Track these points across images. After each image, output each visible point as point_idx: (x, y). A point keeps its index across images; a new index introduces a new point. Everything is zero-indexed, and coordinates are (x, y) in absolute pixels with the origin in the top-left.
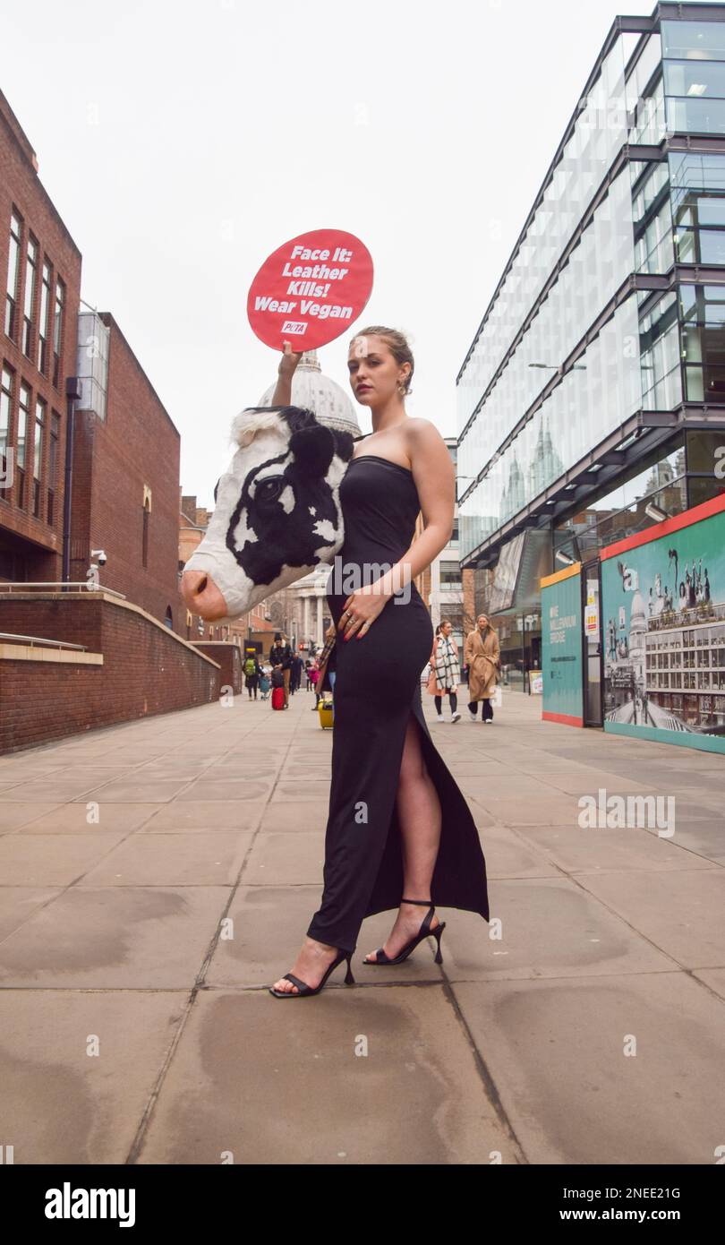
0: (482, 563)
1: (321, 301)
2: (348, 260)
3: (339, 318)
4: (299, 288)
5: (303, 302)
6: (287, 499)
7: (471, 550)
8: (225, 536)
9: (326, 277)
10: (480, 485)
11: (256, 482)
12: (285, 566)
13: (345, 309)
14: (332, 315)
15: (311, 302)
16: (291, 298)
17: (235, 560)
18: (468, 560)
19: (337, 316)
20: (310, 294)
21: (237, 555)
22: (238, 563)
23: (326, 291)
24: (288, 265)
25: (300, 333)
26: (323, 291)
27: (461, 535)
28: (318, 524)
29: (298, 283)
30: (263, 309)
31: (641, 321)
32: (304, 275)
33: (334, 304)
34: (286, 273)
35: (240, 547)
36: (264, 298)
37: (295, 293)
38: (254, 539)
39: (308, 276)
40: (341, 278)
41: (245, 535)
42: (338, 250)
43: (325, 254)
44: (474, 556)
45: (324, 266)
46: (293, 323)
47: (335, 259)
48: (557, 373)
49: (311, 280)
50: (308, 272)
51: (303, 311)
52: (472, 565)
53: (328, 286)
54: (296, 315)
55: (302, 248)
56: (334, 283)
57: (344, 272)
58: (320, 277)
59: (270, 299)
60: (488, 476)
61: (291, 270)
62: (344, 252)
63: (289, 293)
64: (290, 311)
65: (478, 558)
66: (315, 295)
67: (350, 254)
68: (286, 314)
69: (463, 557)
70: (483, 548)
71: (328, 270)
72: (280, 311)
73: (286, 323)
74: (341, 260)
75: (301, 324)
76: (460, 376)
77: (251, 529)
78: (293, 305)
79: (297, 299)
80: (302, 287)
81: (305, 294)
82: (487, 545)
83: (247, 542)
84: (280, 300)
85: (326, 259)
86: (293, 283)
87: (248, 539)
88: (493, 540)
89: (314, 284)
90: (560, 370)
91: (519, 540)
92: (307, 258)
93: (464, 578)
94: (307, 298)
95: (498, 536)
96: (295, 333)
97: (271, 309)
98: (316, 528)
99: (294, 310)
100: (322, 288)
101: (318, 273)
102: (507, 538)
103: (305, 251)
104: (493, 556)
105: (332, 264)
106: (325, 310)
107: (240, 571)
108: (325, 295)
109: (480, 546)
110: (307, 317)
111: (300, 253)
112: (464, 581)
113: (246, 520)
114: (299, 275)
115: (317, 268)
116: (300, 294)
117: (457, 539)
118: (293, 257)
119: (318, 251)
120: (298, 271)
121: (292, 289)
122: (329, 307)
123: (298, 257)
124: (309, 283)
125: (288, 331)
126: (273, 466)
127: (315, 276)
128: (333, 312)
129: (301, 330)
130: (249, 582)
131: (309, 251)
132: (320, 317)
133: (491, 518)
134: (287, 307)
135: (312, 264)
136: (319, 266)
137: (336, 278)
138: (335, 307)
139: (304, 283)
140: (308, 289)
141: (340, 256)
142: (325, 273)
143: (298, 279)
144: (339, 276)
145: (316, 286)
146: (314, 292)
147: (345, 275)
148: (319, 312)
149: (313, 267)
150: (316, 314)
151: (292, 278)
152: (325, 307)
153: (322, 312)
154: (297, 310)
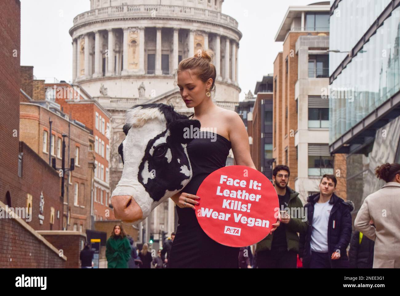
1: (245, 214)
2: (259, 189)
3: (261, 227)
4: (230, 204)
5: (235, 214)
6: (169, 156)
8: (137, 176)
9: (247, 199)
11: (154, 147)
12: (167, 191)
13: (264, 221)
14: (257, 225)
15: (240, 215)
16: (226, 211)
17: (144, 189)
19: (260, 225)
20: (239, 209)
21: (144, 186)
22: (146, 190)
23: (249, 208)
24: (219, 188)
25: (237, 234)
26: (247, 208)
28: (182, 168)
29: (229, 201)
30: (208, 216)
32: (231, 196)
33: (256, 218)
34: (218, 193)
35: (146, 182)
36: (207, 209)
37: (228, 207)
39: (235, 197)
40: (257, 200)
42: (251, 181)
43: (243, 184)
45: (244, 191)
46: (231, 228)
47: (250, 187)
49: (236, 199)
50: (234, 194)
51: (237, 220)
53: (250, 205)
54: (231, 222)
55: (226, 177)
56: (253, 203)
57: (259, 197)
58: (243, 198)
59: (211, 210)
61: (222, 191)
62: (256, 183)
63: (224, 207)
64: (227, 219)
66: (242, 210)
67: (260, 185)
68: (225, 221)
71: (247, 194)
72: (220, 218)
73: (226, 227)
74: (255, 188)
75: (237, 229)
78: (228, 216)
79: (231, 212)
80: (232, 204)
81: (235, 209)
83: (149, 179)
84: (219, 212)
85: (244, 186)
86: (225, 200)
89: (240, 203)
92: (231, 184)
94: (238, 212)
96: (234, 234)
97: (213, 217)
98: (181, 170)
100: (246, 206)
101: (241, 195)
103: (229, 179)
105: (250, 191)
106: (251, 221)
108: (249, 211)
110: (239, 224)
111: (225, 180)
113: (147, 167)
114: (228, 196)
115: (239, 192)
116: (232, 208)
118: (221, 182)
119: (238, 181)
120: (226, 193)
121: (225, 204)
122: (254, 219)
123: (225, 183)
124: (236, 202)
125: (228, 233)
126: (161, 138)
127: (239, 197)
128: (257, 223)
129: (237, 232)
130: (152, 200)
131: (232, 180)
132: (248, 225)
134: (224, 217)
135: (236, 189)
136: (240, 191)
137: (254, 200)
138: (257, 220)
139: (233, 201)
140: (237, 206)
141: (253, 185)
142: (245, 196)
143: (228, 198)
144: (255, 199)
145: (242, 204)
146: (241, 208)
147: (260, 199)
148: (247, 222)
149: (237, 191)
150: (245, 223)
151: (223, 197)
152: (250, 219)
153: (249, 222)
154: (232, 219)
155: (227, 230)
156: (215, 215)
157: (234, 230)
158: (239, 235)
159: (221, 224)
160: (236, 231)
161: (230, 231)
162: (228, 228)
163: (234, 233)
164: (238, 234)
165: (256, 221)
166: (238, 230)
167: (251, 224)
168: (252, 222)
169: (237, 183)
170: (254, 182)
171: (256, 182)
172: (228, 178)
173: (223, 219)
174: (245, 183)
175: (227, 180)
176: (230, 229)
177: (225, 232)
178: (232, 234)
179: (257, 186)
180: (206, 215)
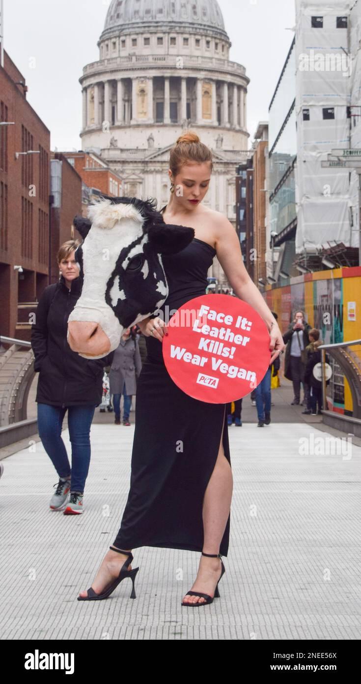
1: (226, 360)
2: (249, 329)
3: (245, 380)
4: (208, 345)
5: (214, 359)
6: (146, 269)
8: (105, 295)
9: (231, 340)
11: (129, 259)
12: (139, 315)
13: (249, 373)
14: (239, 376)
15: (220, 361)
16: (202, 353)
17: (113, 313)
19: (243, 377)
20: (219, 353)
21: (114, 309)
22: (115, 315)
23: (232, 353)
24: (197, 322)
25: (212, 386)
26: (230, 352)
28: (158, 284)
29: (208, 341)
30: (179, 358)
32: (211, 334)
33: (240, 367)
34: (195, 328)
35: (115, 303)
36: (178, 348)
37: (206, 349)
38: (123, 297)
39: (216, 336)
40: (244, 344)
41: (117, 295)
42: (240, 318)
43: (229, 319)
46: (206, 376)
47: (237, 326)
49: (217, 339)
50: (215, 333)
51: (215, 367)
53: (234, 349)
54: (207, 369)
55: (208, 308)
56: (239, 347)
57: (247, 340)
58: (226, 339)
59: (184, 350)
61: (200, 326)
62: (245, 321)
63: (200, 347)
64: (202, 365)
66: (223, 354)
67: (250, 324)
68: (199, 367)
71: (232, 334)
72: (193, 362)
73: (200, 375)
74: (243, 327)
75: (214, 379)
77: (122, 290)
78: (205, 360)
79: (209, 355)
80: (211, 345)
81: (215, 352)
83: (119, 300)
84: (193, 353)
85: (230, 324)
86: (202, 339)
87: (120, 298)
89: (222, 345)
92: (214, 319)
94: (218, 357)
96: (210, 385)
98: (158, 288)
99: (205, 364)
100: (229, 350)
101: (224, 335)
103: (211, 311)
105: (237, 331)
106: (233, 370)
107: (117, 321)
108: (231, 357)
110: (217, 373)
111: (206, 312)
113: (118, 284)
114: (207, 333)
115: (222, 330)
116: (210, 351)
118: (201, 314)
119: (222, 315)
120: (205, 329)
121: (203, 344)
122: (236, 369)
124: (217, 343)
125: (202, 382)
126: (137, 246)
127: (221, 337)
128: (240, 374)
129: (214, 383)
130: (121, 328)
131: (214, 313)
132: (229, 375)
134: (199, 361)
135: (219, 326)
136: (224, 329)
137: (239, 343)
138: (241, 370)
139: (213, 342)
140: (217, 348)
141: (241, 323)
142: (230, 336)
143: (207, 337)
144: (242, 342)
145: (224, 347)
146: (222, 352)
147: (247, 343)
148: (228, 371)
149: (219, 329)
150: (225, 372)
151: (201, 335)
152: (232, 367)
153: (230, 372)
154: (208, 365)
155: (201, 379)
156: (187, 357)
157: (209, 380)
158: (215, 387)
159: (194, 370)
160: (212, 381)
161: (205, 381)
162: (202, 377)
163: (209, 383)
164: (214, 385)
165: (239, 371)
166: (215, 381)
167: (232, 375)
168: (233, 372)
169: (221, 318)
170: (242, 319)
171: (245, 319)
172: (210, 309)
173: (198, 364)
174: (231, 319)
175: (209, 313)
176: (204, 378)
177: (198, 382)
178: (206, 384)
179: (247, 325)
180: (176, 356)
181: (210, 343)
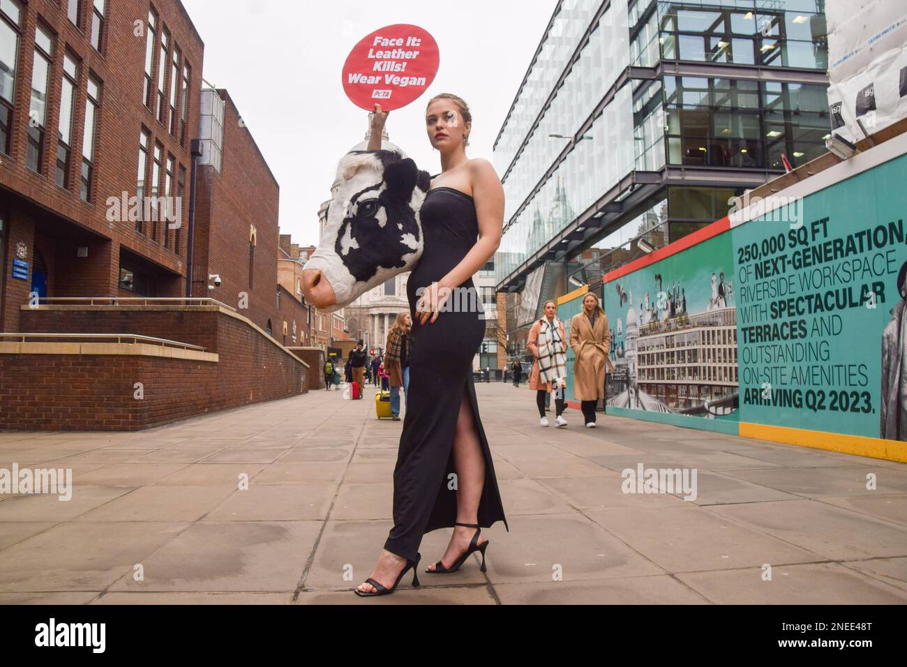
0: (512, 288)
1: (400, 75)
3: (415, 86)
4: (382, 66)
5: (387, 76)
6: (381, 216)
7: (504, 278)
8: (335, 244)
9: (402, 57)
10: (511, 228)
11: (358, 203)
12: (379, 267)
13: (420, 79)
15: (392, 76)
16: (376, 74)
17: (342, 262)
18: (501, 286)
20: (392, 70)
21: (343, 257)
22: (344, 264)
23: (403, 67)
25: (386, 97)
26: (401, 67)
27: (496, 267)
28: (404, 236)
29: (381, 63)
30: (355, 82)
31: (634, 103)
32: (385, 57)
33: (410, 76)
35: (345, 252)
36: (355, 75)
37: (380, 70)
38: (356, 246)
39: (388, 57)
40: (414, 57)
41: (349, 243)
42: (410, 38)
43: (400, 41)
44: (506, 282)
45: (400, 50)
46: (381, 91)
48: (570, 142)
49: (391, 59)
50: (388, 54)
51: (388, 81)
52: (504, 290)
53: (405, 64)
54: (382, 85)
56: (410, 61)
57: (417, 53)
58: (398, 57)
59: (360, 75)
60: (517, 221)
62: (415, 39)
63: (374, 69)
64: (377, 82)
65: (509, 284)
66: (395, 70)
67: (419, 40)
68: (375, 85)
69: (498, 283)
70: (513, 277)
71: (403, 52)
72: (369, 82)
73: (375, 91)
74: (413, 45)
75: (387, 91)
76: (496, 144)
77: (354, 238)
78: (379, 78)
79: (382, 74)
80: (385, 65)
81: (388, 70)
82: (516, 274)
83: (351, 249)
84: (368, 75)
85: (401, 44)
86: (377, 63)
87: (352, 246)
88: (520, 270)
89: (394, 62)
90: (573, 140)
91: (540, 271)
92: (386, 45)
93: (498, 300)
94: (390, 73)
95: (524, 267)
96: (382, 98)
97: (362, 82)
98: (403, 239)
99: (380, 81)
100: (400, 65)
101: (396, 55)
102: (531, 269)
103: (384, 40)
104: (521, 282)
105: (407, 49)
106: (405, 80)
107: (346, 270)
108: (403, 70)
109: (511, 275)
110: (390, 86)
111: (380, 41)
112: (498, 303)
113: (350, 232)
114: (381, 57)
116: (384, 70)
117: (493, 270)
118: (375, 44)
119: (394, 40)
120: (380, 54)
121: (377, 66)
122: (407, 78)
123: (379, 44)
124: (390, 62)
125: (376, 97)
126: (371, 192)
127: (393, 57)
128: (411, 82)
130: (352, 278)
131: (387, 40)
132: (401, 85)
133: (519, 254)
134: (374, 80)
135: (392, 49)
136: (396, 50)
137: (410, 57)
138: (412, 78)
139: (386, 62)
140: (389, 66)
142: (401, 55)
143: (382, 59)
144: (412, 56)
145: (396, 64)
146: (395, 68)
147: (417, 56)
148: (400, 82)
149: (392, 51)
150: (397, 83)
152: (404, 78)
153: (402, 82)
154: (382, 81)
155: (376, 94)
156: (363, 80)
160: (386, 94)
163: (383, 96)
166: (388, 93)
167: (403, 84)
176: (379, 93)
181: (383, 64)
